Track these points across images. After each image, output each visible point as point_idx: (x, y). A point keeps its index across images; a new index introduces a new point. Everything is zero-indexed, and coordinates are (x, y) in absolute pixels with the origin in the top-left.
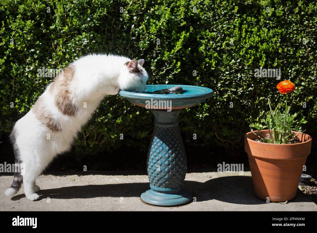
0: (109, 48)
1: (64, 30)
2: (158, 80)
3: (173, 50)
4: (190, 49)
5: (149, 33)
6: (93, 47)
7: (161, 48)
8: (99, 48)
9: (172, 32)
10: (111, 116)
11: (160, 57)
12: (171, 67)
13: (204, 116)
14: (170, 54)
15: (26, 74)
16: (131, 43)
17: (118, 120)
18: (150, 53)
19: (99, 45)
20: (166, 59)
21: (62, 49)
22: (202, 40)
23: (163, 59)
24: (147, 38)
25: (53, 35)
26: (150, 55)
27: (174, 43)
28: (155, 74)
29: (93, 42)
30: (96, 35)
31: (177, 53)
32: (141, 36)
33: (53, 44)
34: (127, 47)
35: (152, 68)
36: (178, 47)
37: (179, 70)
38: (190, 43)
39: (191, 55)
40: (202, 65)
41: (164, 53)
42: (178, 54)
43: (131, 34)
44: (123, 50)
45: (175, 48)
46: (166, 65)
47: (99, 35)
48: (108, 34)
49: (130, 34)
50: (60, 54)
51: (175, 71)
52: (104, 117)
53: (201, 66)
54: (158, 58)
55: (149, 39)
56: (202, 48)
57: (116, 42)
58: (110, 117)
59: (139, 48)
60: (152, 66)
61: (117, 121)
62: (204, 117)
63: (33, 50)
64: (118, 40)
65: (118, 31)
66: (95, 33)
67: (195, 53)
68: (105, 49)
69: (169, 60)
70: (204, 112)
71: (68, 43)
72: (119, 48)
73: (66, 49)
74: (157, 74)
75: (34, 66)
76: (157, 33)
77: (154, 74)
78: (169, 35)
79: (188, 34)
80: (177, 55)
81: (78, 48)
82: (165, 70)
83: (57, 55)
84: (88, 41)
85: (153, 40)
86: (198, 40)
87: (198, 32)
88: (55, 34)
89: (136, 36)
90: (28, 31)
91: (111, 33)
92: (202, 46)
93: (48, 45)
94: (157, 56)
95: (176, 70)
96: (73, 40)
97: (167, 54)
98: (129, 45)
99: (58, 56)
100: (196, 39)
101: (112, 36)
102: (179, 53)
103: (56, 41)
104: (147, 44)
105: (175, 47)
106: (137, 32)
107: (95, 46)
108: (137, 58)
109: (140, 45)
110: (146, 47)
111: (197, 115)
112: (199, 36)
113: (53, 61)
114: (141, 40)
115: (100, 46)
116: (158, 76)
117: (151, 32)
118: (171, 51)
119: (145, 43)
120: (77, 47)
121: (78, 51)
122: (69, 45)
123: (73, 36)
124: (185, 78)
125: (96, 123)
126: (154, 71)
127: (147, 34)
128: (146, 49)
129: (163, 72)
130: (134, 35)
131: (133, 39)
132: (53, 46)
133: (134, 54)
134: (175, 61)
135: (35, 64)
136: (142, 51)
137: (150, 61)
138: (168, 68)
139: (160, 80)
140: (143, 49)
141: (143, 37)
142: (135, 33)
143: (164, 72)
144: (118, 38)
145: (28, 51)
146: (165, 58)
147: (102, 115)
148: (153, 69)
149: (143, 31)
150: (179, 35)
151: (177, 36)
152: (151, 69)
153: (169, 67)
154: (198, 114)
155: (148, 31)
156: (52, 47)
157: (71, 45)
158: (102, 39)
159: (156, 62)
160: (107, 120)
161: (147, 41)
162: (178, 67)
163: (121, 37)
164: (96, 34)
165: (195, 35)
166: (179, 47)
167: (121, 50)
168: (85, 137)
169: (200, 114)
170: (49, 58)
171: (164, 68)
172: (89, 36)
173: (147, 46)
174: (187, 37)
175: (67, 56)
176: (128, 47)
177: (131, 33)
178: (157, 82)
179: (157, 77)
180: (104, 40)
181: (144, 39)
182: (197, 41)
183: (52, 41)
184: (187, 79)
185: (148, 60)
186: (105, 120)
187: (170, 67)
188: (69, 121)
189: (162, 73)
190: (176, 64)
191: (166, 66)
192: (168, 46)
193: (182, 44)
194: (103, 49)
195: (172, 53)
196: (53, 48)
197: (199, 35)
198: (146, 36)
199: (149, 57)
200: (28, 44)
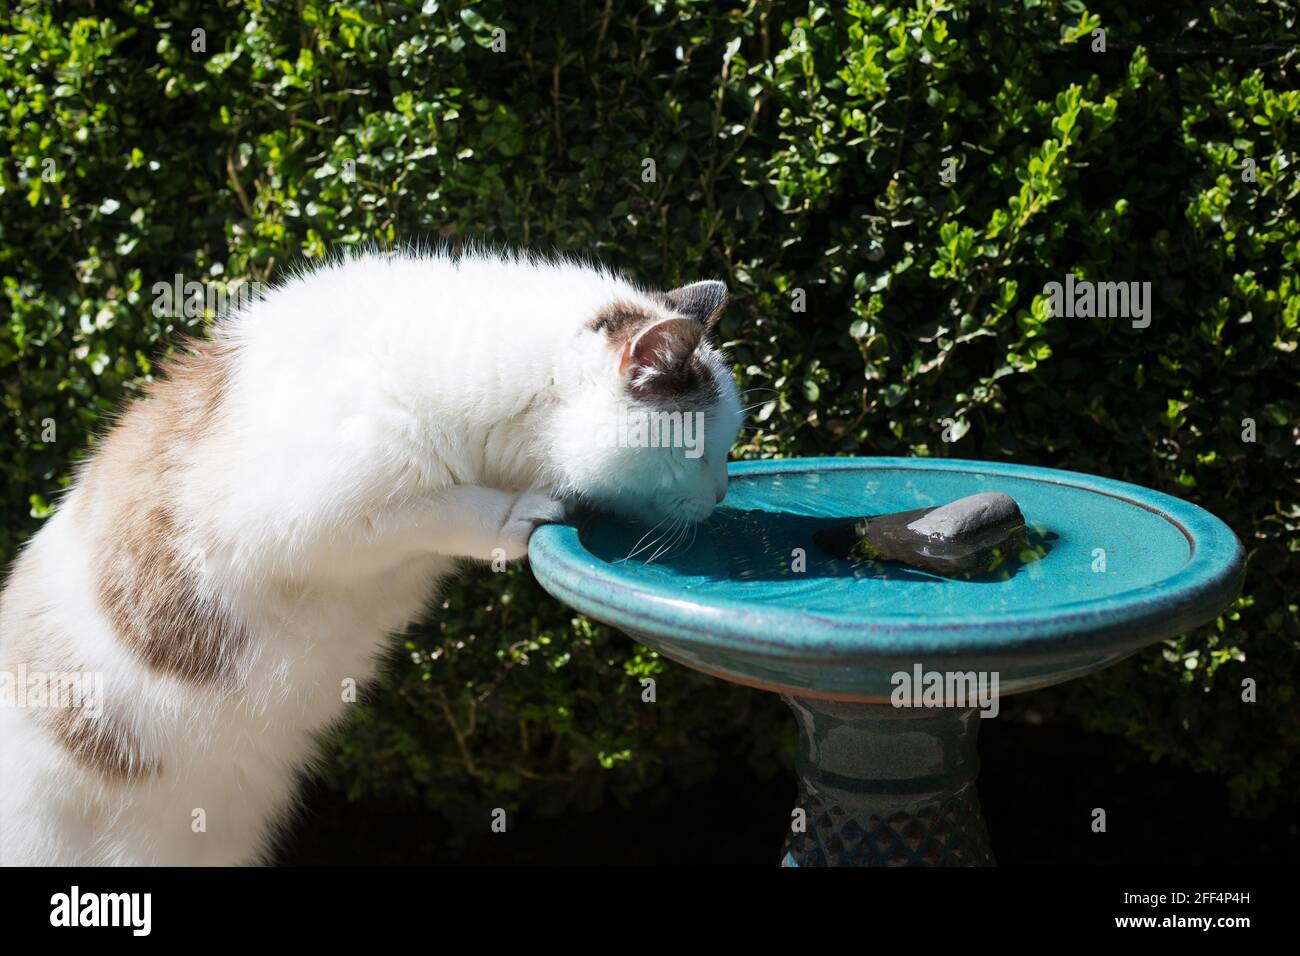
0: (573, 196)
1: (286, 82)
2: (904, 410)
3: (997, 212)
4: (1120, 205)
5: (839, 96)
6: (465, 187)
7: (925, 195)
8: (512, 195)
9: (1000, 87)
10: (589, 633)
11: (909, 261)
12: (990, 328)
13: (1216, 663)
14: (979, 241)
15: (82, 353)
16: (718, 162)
17: (638, 659)
18: (846, 231)
19: (508, 177)
20: (952, 274)
21: (279, 198)
22: (1216, 141)
23: (933, 274)
24: (826, 127)
25: (232, 114)
26: (846, 244)
27: (1009, 168)
28: (876, 375)
29: (461, 156)
30: (483, 113)
31: (1034, 235)
32: (785, 112)
33: (230, 167)
34: (691, 188)
35: (859, 330)
36: (1036, 194)
37: (1044, 353)
38: (1132, 161)
39: (1133, 246)
40: (1211, 321)
41: (938, 236)
42: (1041, 239)
43: (718, 105)
44: (664, 209)
45: (1013, 199)
46: (957, 312)
47: (503, 110)
48: (569, 102)
49: (712, 103)
50: (270, 231)
51: (1010, 358)
52: (546, 641)
53: (1199, 326)
54: (900, 268)
55: (842, 135)
56: (1212, 201)
57: (617, 156)
58: (584, 636)
59: (767, 193)
60: (861, 319)
61: (628, 665)
62: (1216, 673)
63: (110, 206)
64: (632, 139)
65: (634, 84)
66: (478, 97)
67: (1164, 234)
68: (545, 205)
69: (976, 278)
70: (1214, 640)
71: (319, 164)
72: (638, 194)
73: (302, 201)
74: (892, 374)
75: (115, 303)
76: (891, 96)
77: (871, 374)
78: (974, 109)
79: (1110, 102)
80: (1033, 247)
81: (372, 198)
82: (948, 347)
83: (252, 238)
84: (433, 151)
85: (867, 144)
86: (1188, 139)
87: (1191, 87)
88: (245, 104)
89: (754, 117)
90: (83, 89)
91: (586, 92)
92: (1211, 184)
93: (207, 174)
94: (894, 254)
95: (1022, 352)
96: (341, 140)
97: (954, 239)
98: (703, 180)
99: (262, 246)
100: (1174, 134)
101: (593, 116)
102: (1048, 230)
103: (246, 149)
104: (824, 171)
105: (1017, 194)
106: (755, 91)
107: (477, 184)
108: (754, 263)
109: (776, 177)
110: (819, 189)
111: (1167, 655)
112: (1193, 113)
113: (232, 276)
114: (785, 145)
115: (518, 181)
116: (897, 388)
117: (849, 91)
118: (990, 218)
119: (813, 164)
120: (366, 191)
121: (376, 218)
122: (320, 174)
123: (346, 116)
124: (1087, 404)
125: (503, 667)
126: (874, 353)
127: (824, 101)
128: (822, 205)
129: (932, 364)
130: (736, 109)
131: (731, 137)
132: (235, 184)
133: (738, 239)
134: (1010, 290)
135: (126, 290)
136: (794, 217)
137: (848, 288)
138: (968, 338)
139: (916, 411)
140: (797, 201)
141: (798, 121)
142: (744, 94)
143: (940, 360)
144: (633, 127)
145: (84, 214)
146: (949, 267)
147: (534, 622)
148: (864, 340)
149: (801, 83)
150: (1042, 106)
151: (1033, 111)
152: (852, 340)
153: (971, 329)
154: (1173, 650)
155: (832, 84)
156: (226, 187)
157: (333, 177)
158: (528, 133)
159: (883, 292)
160: (567, 657)
161: (825, 150)
162: (1031, 334)
163: (650, 122)
164: (481, 105)
165: (1164, 111)
166: (1044, 190)
167: (649, 208)
168: (460, 738)
169: (1188, 649)
170: (213, 258)
171: (942, 331)
172: (439, 119)
173: (823, 180)
174: (1101, 122)
175: (313, 246)
176: (700, 188)
177: (721, 93)
178: (892, 424)
179: (892, 393)
180: (543, 144)
181: (803, 134)
182: (1181, 147)
183: (226, 149)
184: (1103, 412)
185: (829, 280)
186: (552, 658)
187: (982, 332)
188: (186, 715)
189: (923, 369)
190: (1021, 312)
191: (952, 323)
192: (970, 188)
193: (1065, 172)
194: (531, 200)
195: (994, 234)
196: (235, 195)
197: (1192, 106)
198: (820, 117)
199: (840, 259)
200: (85, 168)
